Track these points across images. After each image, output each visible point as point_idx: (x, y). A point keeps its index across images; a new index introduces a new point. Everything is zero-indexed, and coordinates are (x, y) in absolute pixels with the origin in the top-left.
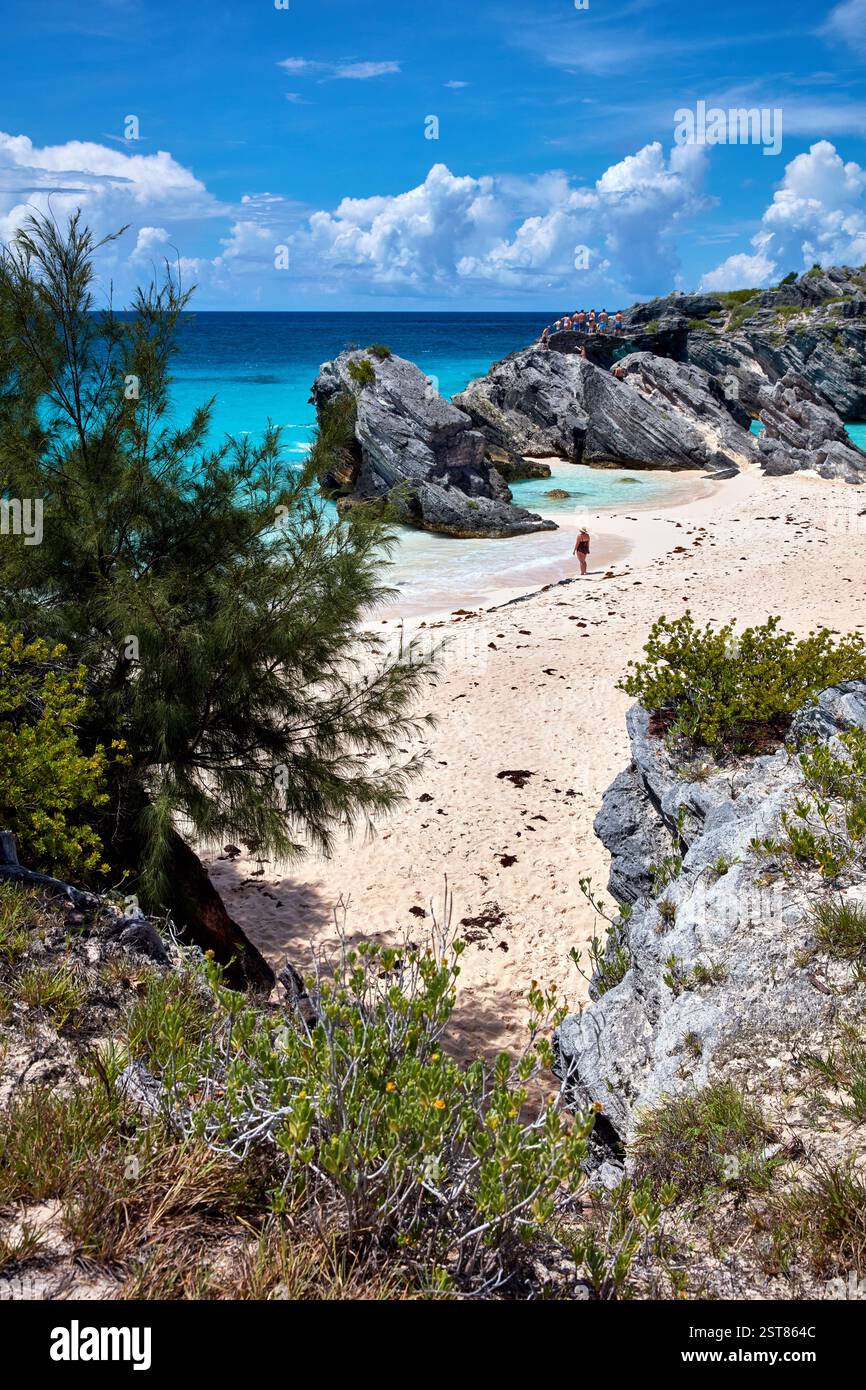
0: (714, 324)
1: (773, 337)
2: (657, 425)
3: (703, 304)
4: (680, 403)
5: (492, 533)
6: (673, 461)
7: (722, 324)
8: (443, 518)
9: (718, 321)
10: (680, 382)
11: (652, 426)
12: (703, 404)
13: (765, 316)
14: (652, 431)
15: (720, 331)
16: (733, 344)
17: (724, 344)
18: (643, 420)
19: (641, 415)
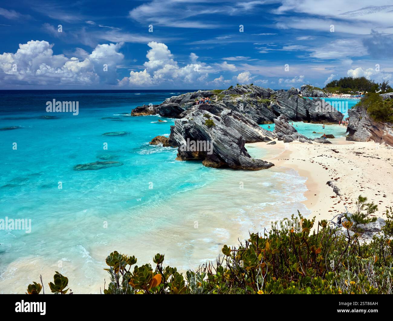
0: (213, 99)
1: (233, 103)
2: (248, 131)
3: (209, 94)
4: (248, 124)
5: (262, 168)
6: (255, 140)
7: (215, 99)
8: (249, 165)
9: (214, 98)
10: (247, 118)
11: (247, 131)
12: (255, 124)
13: (228, 97)
14: (247, 132)
15: (215, 101)
16: (220, 104)
17: (217, 104)
18: (244, 129)
19: (244, 128)
